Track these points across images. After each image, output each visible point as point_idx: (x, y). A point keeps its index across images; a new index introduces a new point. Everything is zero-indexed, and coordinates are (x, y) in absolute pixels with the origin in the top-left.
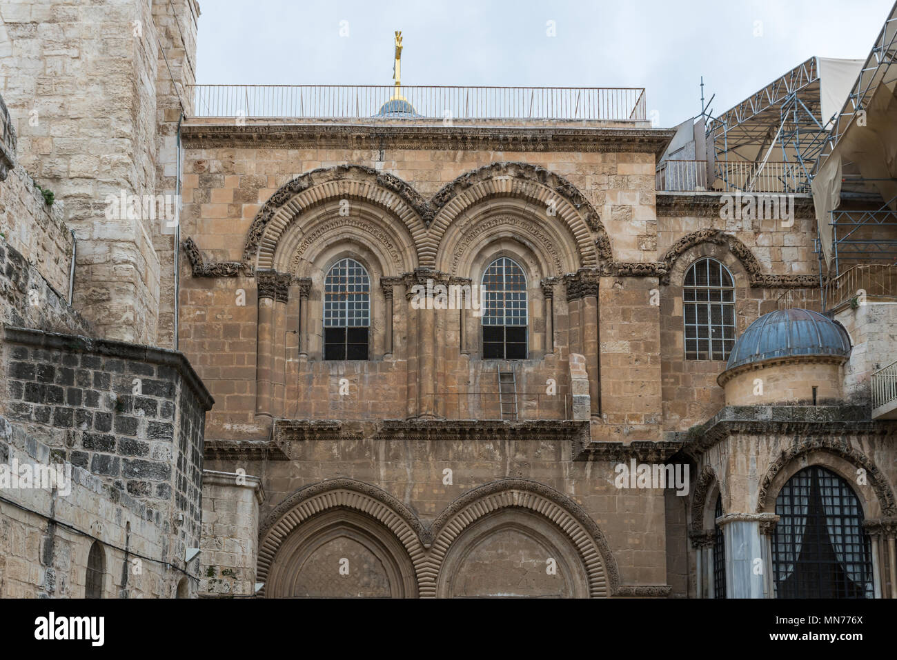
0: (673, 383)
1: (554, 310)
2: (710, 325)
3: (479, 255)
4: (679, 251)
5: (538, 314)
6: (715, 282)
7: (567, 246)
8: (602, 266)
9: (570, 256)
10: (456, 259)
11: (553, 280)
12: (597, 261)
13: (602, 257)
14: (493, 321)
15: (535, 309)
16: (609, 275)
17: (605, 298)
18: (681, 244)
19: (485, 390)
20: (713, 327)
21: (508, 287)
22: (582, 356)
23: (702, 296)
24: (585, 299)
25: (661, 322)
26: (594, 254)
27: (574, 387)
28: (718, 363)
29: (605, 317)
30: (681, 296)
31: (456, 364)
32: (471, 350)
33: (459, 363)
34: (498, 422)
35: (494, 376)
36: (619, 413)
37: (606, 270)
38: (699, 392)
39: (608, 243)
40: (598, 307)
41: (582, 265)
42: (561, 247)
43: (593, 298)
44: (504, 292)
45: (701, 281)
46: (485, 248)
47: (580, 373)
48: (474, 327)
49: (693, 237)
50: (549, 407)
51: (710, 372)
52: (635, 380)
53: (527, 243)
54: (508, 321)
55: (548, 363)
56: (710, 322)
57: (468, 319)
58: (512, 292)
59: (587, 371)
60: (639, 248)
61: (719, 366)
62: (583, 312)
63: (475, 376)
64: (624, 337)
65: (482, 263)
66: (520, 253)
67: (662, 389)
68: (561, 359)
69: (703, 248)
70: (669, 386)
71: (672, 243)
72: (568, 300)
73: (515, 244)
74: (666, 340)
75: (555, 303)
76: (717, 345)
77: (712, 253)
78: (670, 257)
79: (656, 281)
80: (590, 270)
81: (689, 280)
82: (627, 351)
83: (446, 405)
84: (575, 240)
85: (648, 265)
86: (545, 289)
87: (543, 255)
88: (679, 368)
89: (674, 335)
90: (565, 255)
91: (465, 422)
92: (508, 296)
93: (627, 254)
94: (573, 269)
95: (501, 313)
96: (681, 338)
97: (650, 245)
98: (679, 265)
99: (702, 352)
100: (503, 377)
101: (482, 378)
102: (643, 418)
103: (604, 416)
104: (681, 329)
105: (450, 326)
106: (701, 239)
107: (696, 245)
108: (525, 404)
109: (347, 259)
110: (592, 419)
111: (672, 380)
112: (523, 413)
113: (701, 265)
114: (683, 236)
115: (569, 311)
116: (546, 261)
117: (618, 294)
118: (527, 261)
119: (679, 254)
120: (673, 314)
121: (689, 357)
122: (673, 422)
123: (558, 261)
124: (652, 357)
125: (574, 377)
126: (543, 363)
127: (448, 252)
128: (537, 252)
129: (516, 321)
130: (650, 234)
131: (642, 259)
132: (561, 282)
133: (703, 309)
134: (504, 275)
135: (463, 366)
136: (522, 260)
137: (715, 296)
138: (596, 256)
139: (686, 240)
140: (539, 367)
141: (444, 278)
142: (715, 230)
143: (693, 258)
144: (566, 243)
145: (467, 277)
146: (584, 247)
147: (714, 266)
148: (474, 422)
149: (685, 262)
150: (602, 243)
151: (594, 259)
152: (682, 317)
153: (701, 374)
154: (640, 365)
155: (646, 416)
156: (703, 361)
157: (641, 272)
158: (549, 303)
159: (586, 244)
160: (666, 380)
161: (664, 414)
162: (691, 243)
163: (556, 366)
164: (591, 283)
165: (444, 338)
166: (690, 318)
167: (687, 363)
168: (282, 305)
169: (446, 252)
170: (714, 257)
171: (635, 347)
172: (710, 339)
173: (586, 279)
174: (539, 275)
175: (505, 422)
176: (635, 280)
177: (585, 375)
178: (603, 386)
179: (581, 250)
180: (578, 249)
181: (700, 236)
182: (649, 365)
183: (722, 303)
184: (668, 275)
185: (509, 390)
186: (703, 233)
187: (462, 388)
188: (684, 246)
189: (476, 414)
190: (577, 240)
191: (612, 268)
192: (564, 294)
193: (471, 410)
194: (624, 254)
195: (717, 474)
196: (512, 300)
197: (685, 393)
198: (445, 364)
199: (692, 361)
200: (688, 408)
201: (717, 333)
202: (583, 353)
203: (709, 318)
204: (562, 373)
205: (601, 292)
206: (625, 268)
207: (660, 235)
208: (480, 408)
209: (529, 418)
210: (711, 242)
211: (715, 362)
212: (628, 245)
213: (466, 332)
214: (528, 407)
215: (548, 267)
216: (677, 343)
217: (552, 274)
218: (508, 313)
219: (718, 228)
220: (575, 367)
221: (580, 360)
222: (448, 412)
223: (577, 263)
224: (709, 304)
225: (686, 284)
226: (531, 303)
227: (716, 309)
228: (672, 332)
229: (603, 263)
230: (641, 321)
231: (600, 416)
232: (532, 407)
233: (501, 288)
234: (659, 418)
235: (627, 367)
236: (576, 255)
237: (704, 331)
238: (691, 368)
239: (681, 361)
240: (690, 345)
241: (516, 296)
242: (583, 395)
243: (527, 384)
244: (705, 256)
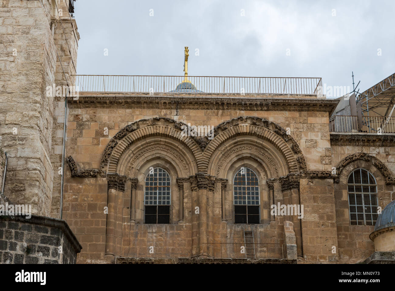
0: (344, 238)
1: (275, 197)
2: (364, 205)
3: (232, 166)
4: (344, 165)
5: (266, 198)
6: (365, 181)
7: (281, 162)
8: (301, 173)
9: (283, 167)
10: (219, 168)
11: (274, 180)
12: (298, 170)
13: (301, 168)
14: (240, 202)
15: (264, 196)
16: (305, 177)
17: (303, 190)
18: (345, 161)
19: (236, 241)
20: (365, 207)
21: (248, 184)
22: (291, 222)
23: (359, 189)
24: (292, 190)
25: (336, 204)
26: (296, 166)
27: (287, 240)
28: (370, 227)
29: (304, 200)
30: (347, 189)
31: (220, 226)
32: (228, 219)
33: (221, 226)
34: (244, 260)
35: (241, 234)
36: (313, 255)
37: (303, 175)
38: (359, 243)
39: (304, 160)
40: (299, 195)
41: (290, 172)
42: (278, 162)
43: (296, 190)
44: (246, 186)
45: (358, 181)
46: (235, 162)
47: (290, 232)
48: (229, 206)
49: (352, 157)
50: (273, 251)
51: (365, 232)
52: (322, 236)
53: (259, 160)
54: (249, 202)
55: (272, 226)
56: (363, 204)
57: (226, 201)
58: (250, 186)
59: (294, 231)
60: (321, 162)
61: (370, 229)
62: (291, 197)
63: (231, 233)
64: (315, 212)
65: (233, 170)
66: (255, 165)
67: (338, 241)
68: (279, 224)
69: (357, 163)
70: (342, 239)
71: (340, 160)
72: (283, 191)
73: (253, 161)
74: (339, 214)
75: (275, 193)
76: (368, 217)
77: (363, 166)
78: (339, 168)
79: (332, 181)
80: (294, 175)
81: (350, 180)
82: (317, 220)
83: (214, 249)
84: (286, 159)
85: (327, 172)
86: (269, 185)
87: (268, 166)
88: (347, 229)
89: (343, 211)
90: (280, 167)
91: (225, 259)
92: (249, 189)
93: (315, 166)
94: (285, 174)
95: (245, 198)
96: (347, 213)
97: (327, 161)
98: (344, 172)
99: (360, 221)
100: (246, 233)
101: (234, 234)
102: (327, 258)
103: (305, 257)
104: (347, 208)
105: (216, 205)
106: (356, 158)
107: (354, 161)
108: (259, 249)
109: (158, 168)
110: (298, 259)
111: (344, 236)
112: (258, 254)
113: (357, 172)
114: (346, 156)
115: (283, 197)
116: (269, 170)
117: (310, 188)
118: (258, 169)
119: (344, 166)
120: (342, 199)
121: (353, 223)
122: (345, 260)
123: (276, 170)
124: (331, 223)
125: (287, 234)
126: (269, 226)
127: (214, 165)
128: (264, 165)
129: (253, 202)
130: (327, 155)
131: (323, 169)
132: (278, 181)
133: (359, 196)
134: (246, 177)
135: (223, 228)
136: (256, 169)
137: (366, 189)
138: (298, 167)
139: (348, 159)
140: (267, 228)
141: (212, 179)
142: (364, 153)
143: (352, 169)
144: (280, 160)
145: (225, 178)
146: (291, 162)
147: (364, 173)
148: (230, 260)
149: (348, 170)
150: (300, 160)
151: (297, 169)
152: (348, 201)
153: (360, 233)
154: (325, 228)
155: (329, 257)
156: (361, 226)
157: (324, 176)
158: (271, 193)
159: (292, 161)
160: (340, 236)
161: (340, 256)
162: (350, 160)
163: (277, 228)
164: (295, 182)
165: (213, 212)
166: (352, 202)
167: (352, 227)
168: (121, 193)
169: (213, 164)
170: (363, 168)
171: (321, 217)
172: (364, 213)
173: (292, 180)
174: (266, 177)
175: (248, 259)
176: (320, 181)
177: (294, 233)
178: (304, 240)
179: (289, 164)
180: (287, 163)
181: (356, 156)
182: (330, 228)
183: (370, 193)
184: (338, 178)
185: (250, 241)
186: (357, 155)
187: (223, 240)
188: (347, 162)
189: (231, 255)
190: (287, 158)
191: (307, 174)
192: (280, 188)
193: (228, 252)
194: (313, 166)
196: (251, 191)
197: (351, 244)
198: (213, 226)
199: (354, 226)
200: (353, 253)
201: (368, 210)
202: (292, 221)
203: (363, 202)
204: (280, 232)
205: (301, 187)
206: (314, 174)
207: (333, 156)
208: (234, 251)
209: (262, 257)
210: (362, 160)
211: (367, 226)
212: (315, 161)
213: (225, 208)
214: (261, 251)
215: (271, 173)
216: (345, 216)
217: (273, 176)
218: (249, 198)
219: (366, 152)
220: (287, 228)
221: (290, 225)
222: (215, 254)
223: (287, 171)
224: (363, 194)
225: (349, 183)
226: (261, 192)
227: (366, 197)
228: (342, 209)
229: (301, 171)
230: (324, 203)
231: (303, 257)
232: (263, 251)
233: (244, 184)
234: (337, 258)
235: (317, 229)
236: (286, 167)
237: (360, 209)
238: (354, 230)
239: (348, 225)
240: (353, 217)
241: (253, 188)
242: (293, 245)
243: (260, 238)
244: (359, 167)
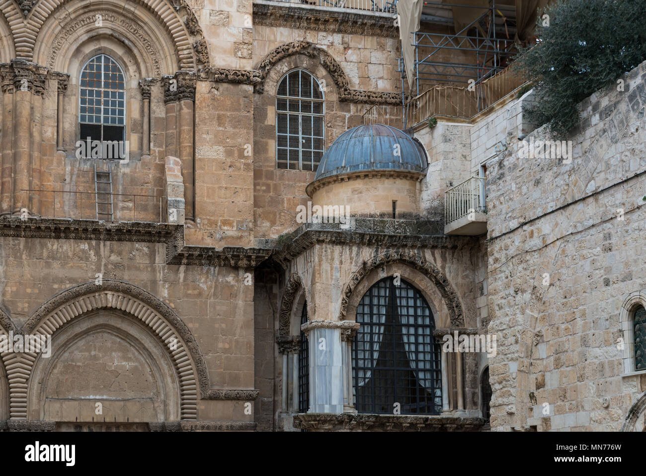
0: (264, 191)
1: (151, 112)
2: (300, 135)
3: (78, 50)
4: (273, 61)
5: (136, 114)
6: (306, 93)
7: (166, 48)
8: (199, 70)
9: (169, 57)
10: (54, 52)
11: (151, 82)
12: (194, 65)
13: (199, 61)
14: (91, 118)
15: (133, 109)
16: (206, 79)
17: (201, 103)
18: (275, 54)
19: (81, 189)
20: (303, 138)
21: (107, 85)
22: (178, 159)
23: (294, 106)
24: (182, 102)
25: (255, 130)
26: (191, 57)
27: (169, 190)
28: (307, 174)
29: (201, 121)
30: (275, 105)
31: (52, 160)
32: (67, 147)
33: (55, 160)
34: (93, 222)
35: (90, 175)
36: (212, 218)
37: (203, 75)
38: (289, 200)
39: (206, 48)
40: (194, 111)
41: (180, 68)
42: (160, 48)
43: (189, 101)
44: (103, 90)
45: (294, 92)
46: (84, 44)
47: (175, 176)
48: (71, 124)
49: (287, 47)
50: (145, 208)
51: (300, 181)
52: (229, 185)
53: (127, 42)
54: (106, 119)
55: (145, 165)
56: (300, 133)
57: (65, 115)
58: (110, 90)
59: (182, 174)
60: (235, 54)
61: (308, 177)
62: (180, 115)
63: (72, 174)
64: (219, 142)
65: (80, 59)
66: (120, 51)
67: (255, 196)
68: (157, 161)
69: (296, 59)
70: (261, 193)
71: (266, 53)
72: (166, 102)
73: (115, 43)
74: (259, 148)
75: (152, 105)
76: (307, 156)
77: (304, 65)
78: (265, 66)
79: (250, 88)
80: (187, 74)
81: (282, 90)
82: (222, 156)
83: (41, 202)
84: (174, 43)
85: (244, 73)
86: (143, 89)
87: (142, 55)
88: (270, 176)
89: (267, 144)
90: (163, 56)
91: (59, 220)
92: (106, 94)
93: (224, 60)
94: (171, 71)
95: (99, 111)
96: (273, 147)
97: (245, 53)
98: (272, 74)
99: (292, 162)
100: (99, 176)
101: (78, 176)
102: (235, 224)
103: (198, 220)
104: (273, 138)
105: (46, 122)
106: (294, 50)
107: (289, 55)
108: (121, 204)
110: (186, 223)
111: (264, 188)
112: (119, 214)
113: (294, 76)
114: (277, 46)
115: (167, 113)
116: (145, 62)
117: (214, 99)
118: (125, 59)
119: (273, 64)
120: (266, 123)
121: (281, 166)
122: (264, 229)
123: (157, 62)
124: (245, 164)
125: (169, 179)
126: (139, 164)
127: (46, 45)
128: (136, 51)
129: (113, 120)
130: (246, 41)
131: (238, 66)
132: (159, 84)
133: (294, 119)
134: (103, 72)
135: (59, 163)
136: (121, 58)
137: (306, 107)
138: (194, 59)
139: (280, 50)
140: (136, 168)
141: (41, 72)
142: (308, 43)
143: (286, 69)
144: (164, 45)
145: (65, 72)
146: (183, 50)
147: (306, 78)
148: (69, 221)
149: (279, 72)
150: (200, 48)
151: (192, 62)
152: (275, 126)
153: (291, 183)
154: (233, 171)
155: (238, 222)
156: (294, 171)
157: (237, 79)
158: (146, 104)
159: (184, 47)
160: (258, 187)
161: (255, 221)
162: (284, 53)
163: (153, 168)
164: (188, 87)
165: (41, 134)
166: (282, 128)
167: (278, 172)
169: (44, 45)
170: (305, 68)
171: (229, 153)
172: (300, 149)
173: (184, 82)
174: (138, 75)
175: (101, 222)
176: (231, 87)
177: (181, 179)
178: (198, 191)
179: (180, 53)
180: (177, 51)
181: (294, 47)
182: (242, 172)
183: (312, 115)
184: (262, 83)
185: (105, 190)
186: (296, 45)
187: (58, 186)
188: (278, 56)
189: (72, 213)
190: (176, 42)
191: (209, 73)
192: (162, 96)
193: (66, 208)
194: (221, 60)
195: (304, 282)
196: (110, 99)
197: (275, 202)
198: (41, 159)
199: (283, 170)
200: (278, 217)
201: (307, 144)
202: (180, 156)
203: (300, 129)
204: (158, 175)
205: (198, 96)
206: (221, 74)
207: (255, 43)
208: (76, 207)
209: (124, 219)
210: (304, 54)
211: (304, 172)
212: (225, 52)
213: (63, 128)
214: (123, 208)
215: (146, 67)
216: (269, 152)
217: (150, 74)
218: (106, 111)
219: (311, 41)
220: (170, 170)
221: (176, 163)
222: (43, 210)
223: (175, 65)
224: (300, 114)
225: (279, 94)
226: (129, 103)
227: (306, 120)
228: (264, 140)
229: (200, 67)
230: (235, 127)
231: (194, 220)
232: (128, 208)
233: (100, 86)
234: (251, 225)
235: (221, 172)
236: (174, 57)
237: (295, 141)
238: (282, 177)
239: (272, 169)
240: (281, 154)
241: (114, 94)
242: (178, 199)
243: (123, 185)
244: (298, 67)
